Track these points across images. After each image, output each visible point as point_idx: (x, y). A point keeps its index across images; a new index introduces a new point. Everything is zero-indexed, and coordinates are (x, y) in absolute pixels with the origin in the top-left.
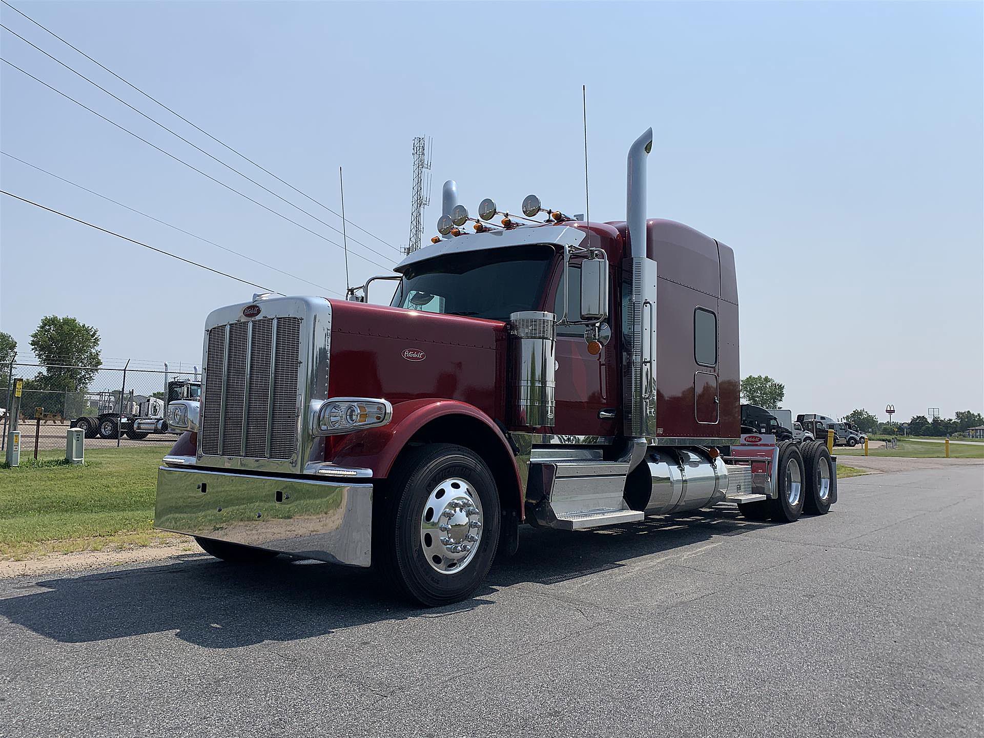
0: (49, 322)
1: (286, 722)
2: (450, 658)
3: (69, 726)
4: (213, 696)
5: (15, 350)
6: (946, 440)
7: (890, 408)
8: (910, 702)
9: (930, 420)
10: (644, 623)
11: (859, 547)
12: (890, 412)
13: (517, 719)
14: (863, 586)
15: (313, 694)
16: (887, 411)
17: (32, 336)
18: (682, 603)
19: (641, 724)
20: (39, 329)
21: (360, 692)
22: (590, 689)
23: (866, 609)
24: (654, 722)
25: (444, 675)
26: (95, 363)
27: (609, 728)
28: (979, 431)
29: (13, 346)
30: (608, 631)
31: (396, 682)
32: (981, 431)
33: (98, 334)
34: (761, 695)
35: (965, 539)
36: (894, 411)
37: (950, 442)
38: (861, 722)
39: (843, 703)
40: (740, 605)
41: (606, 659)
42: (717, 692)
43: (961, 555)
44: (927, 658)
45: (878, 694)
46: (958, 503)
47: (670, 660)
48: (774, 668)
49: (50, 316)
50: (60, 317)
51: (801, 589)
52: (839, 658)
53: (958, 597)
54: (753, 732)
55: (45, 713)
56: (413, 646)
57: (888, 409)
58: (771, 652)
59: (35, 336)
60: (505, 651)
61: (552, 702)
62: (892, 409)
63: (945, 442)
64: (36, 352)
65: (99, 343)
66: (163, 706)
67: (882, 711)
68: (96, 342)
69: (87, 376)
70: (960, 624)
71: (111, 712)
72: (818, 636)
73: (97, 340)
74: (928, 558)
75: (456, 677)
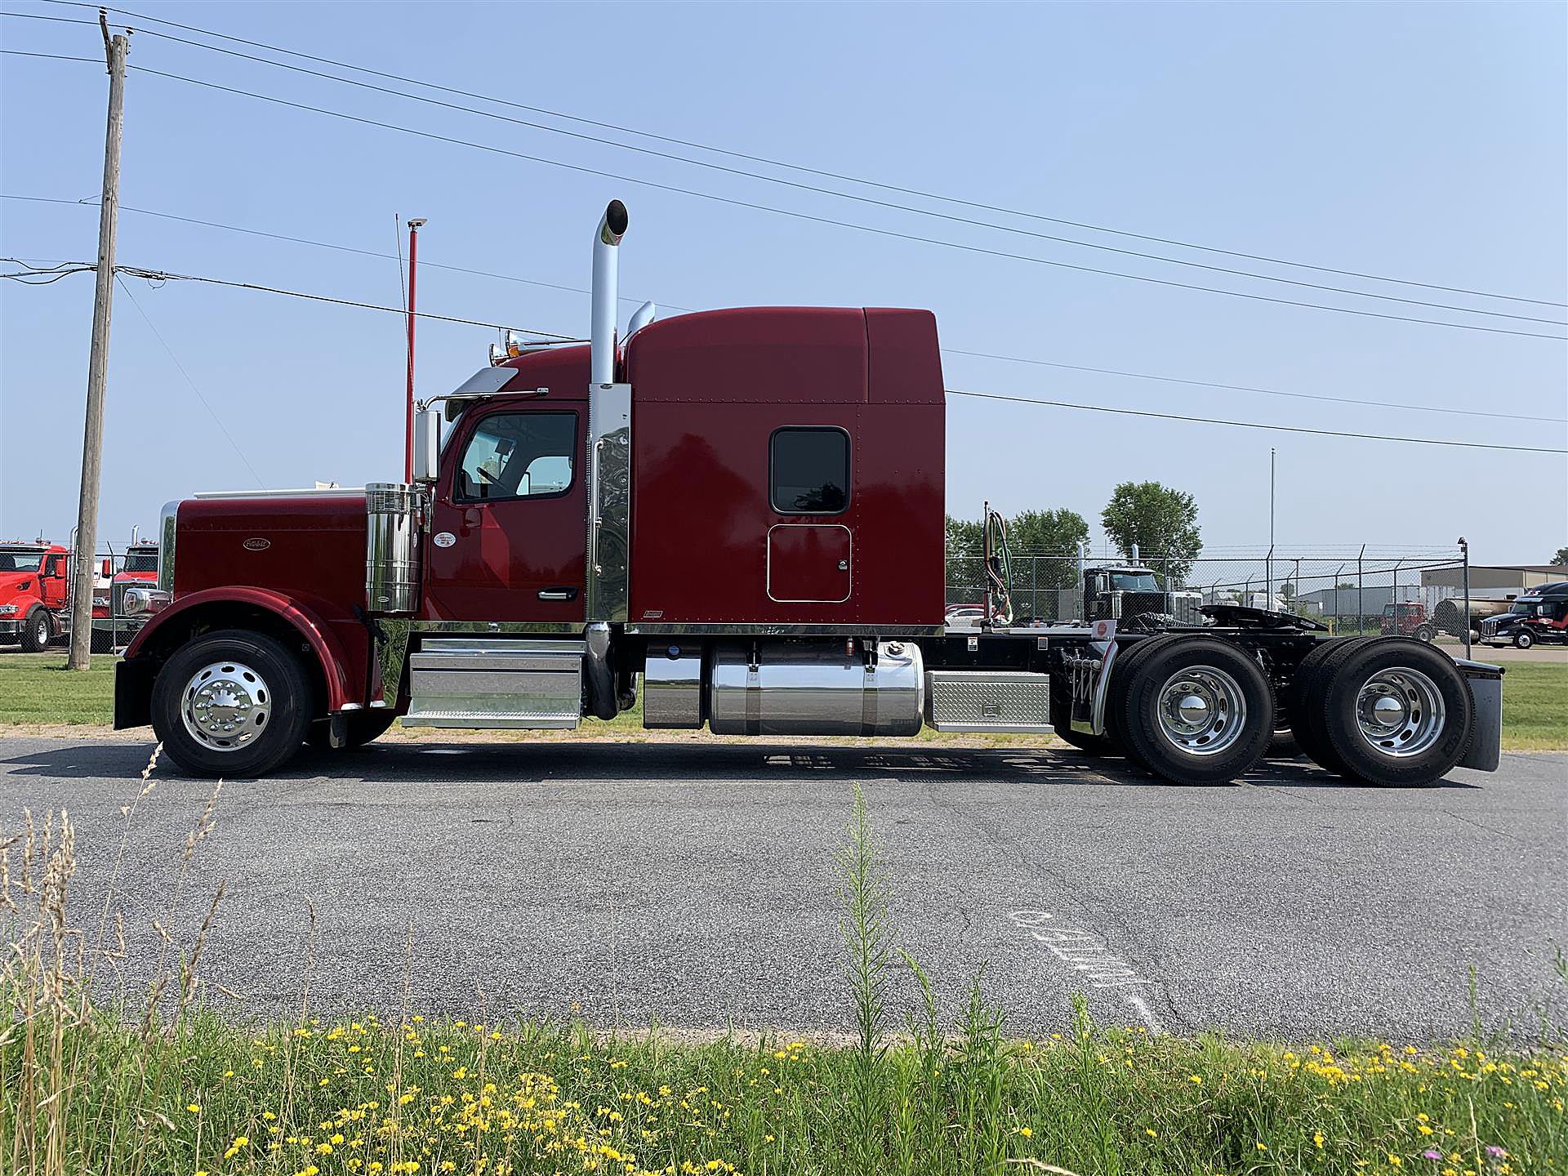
0: (1125, 492)
5: (1088, 535)
17: (1103, 514)
20: (1111, 503)
26: (1192, 546)
29: (1083, 530)
33: (1194, 502)
49: (1124, 483)
50: (1138, 483)
59: (1107, 513)
64: (1111, 535)
65: (1195, 515)
68: (1191, 515)
69: (1182, 566)
73: (1192, 512)
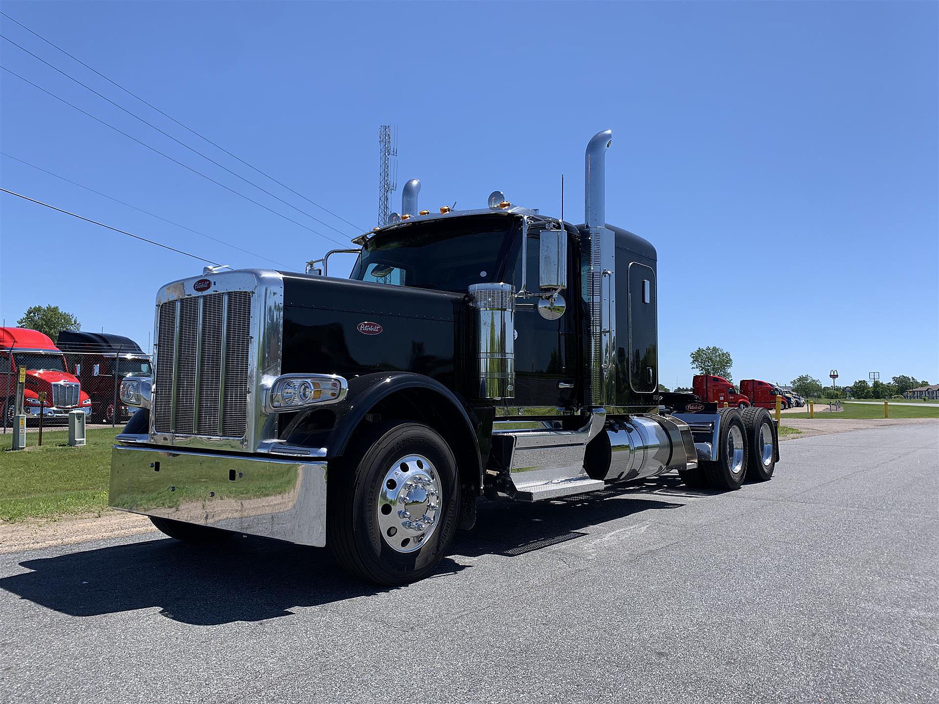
1: (329, 653)
2: (456, 600)
3: (148, 661)
4: (262, 635)
6: (885, 402)
7: (834, 373)
8: (845, 624)
9: (871, 384)
10: (619, 569)
11: (804, 500)
12: (834, 377)
13: (520, 645)
14: (808, 534)
15: (346, 631)
16: (831, 376)
18: (651, 551)
19: (623, 647)
21: (385, 629)
22: (578, 622)
23: (810, 552)
24: (634, 645)
25: (453, 614)
27: (597, 650)
28: (916, 392)
30: (588, 576)
31: (414, 621)
32: (919, 392)
34: (721, 622)
35: (899, 491)
36: (837, 376)
37: (889, 403)
38: (804, 640)
39: (790, 627)
40: (700, 552)
41: (589, 598)
42: (685, 621)
43: (894, 505)
44: (861, 590)
45: (819, 619)
46: (894, 459)
47: (643, 597)
48: (732, 601)
51: (753, 537)
52: (787, 592)
53: (889, 540)
54: (716, 650)
55: (124, 652)
56: (422, 592)
57: (832, 374)
58: (729, 589)
60: (502, 594)
61: (547, 632)
62: (835, 374)
63: (884, 403)
66: (221, 644)
67: (821, 632)
70: (890, 563)
71: (180, 650)
72: (768, 575)
74: (865, 508)
75: (464, 616)
